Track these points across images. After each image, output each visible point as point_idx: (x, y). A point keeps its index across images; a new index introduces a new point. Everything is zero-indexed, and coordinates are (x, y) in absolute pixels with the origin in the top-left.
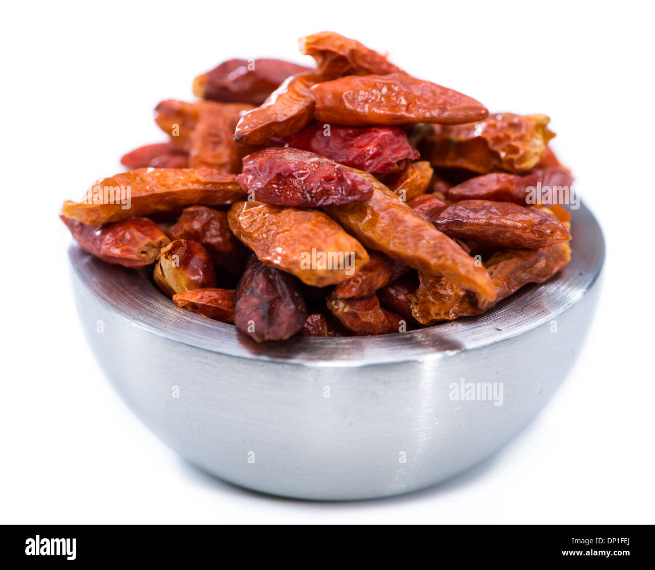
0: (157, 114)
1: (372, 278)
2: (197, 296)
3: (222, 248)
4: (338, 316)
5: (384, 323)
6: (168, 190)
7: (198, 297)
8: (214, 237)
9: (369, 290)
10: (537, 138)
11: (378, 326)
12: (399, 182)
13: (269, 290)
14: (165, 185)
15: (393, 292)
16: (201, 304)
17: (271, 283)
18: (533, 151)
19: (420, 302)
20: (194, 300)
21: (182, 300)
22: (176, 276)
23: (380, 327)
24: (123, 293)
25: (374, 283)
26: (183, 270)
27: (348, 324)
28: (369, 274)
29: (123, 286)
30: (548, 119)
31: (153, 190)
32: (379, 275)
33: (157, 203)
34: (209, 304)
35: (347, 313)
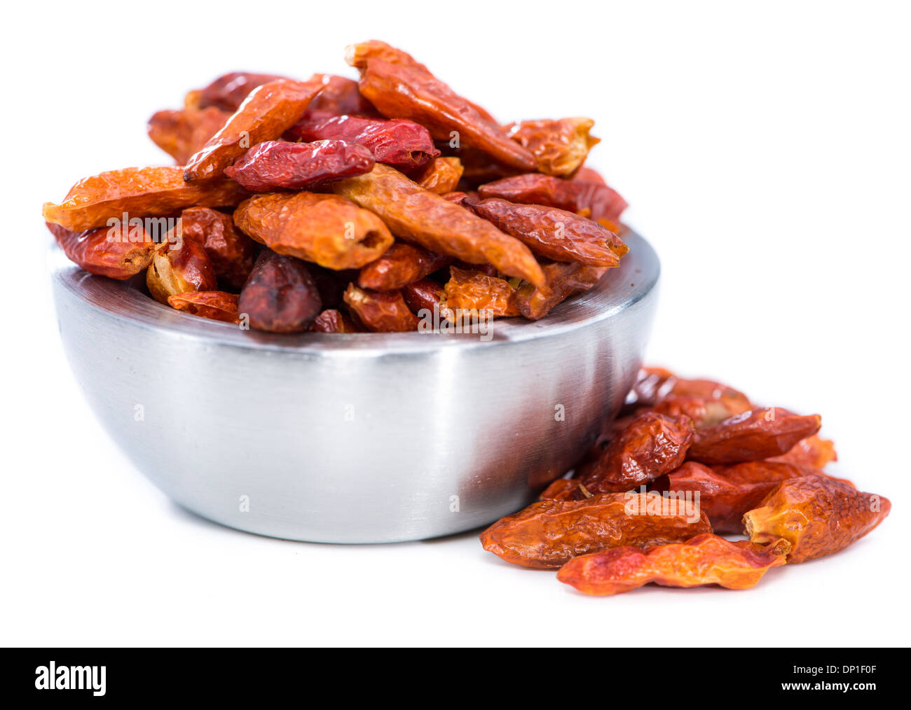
0: (150, 127)
1: (400, 268)
2: (195, 296)
3: (225, 254)
4: (356, 308)
5: (409, 320)
6: (163, 190)
7: (197, 298)
8: (217, 241)
9: (397, 282)
10: (579, 142)
11: (402, 322)
12: (425, 176)
13: (278, 278)
14: (159, 185)
15: (418, 291)
16: (201, 305)
17: (281, 273)
18: (574, 153)
19: (450, 296)
20: (192, 301)
21: (178, 300)
22: (172, 276)
23: (404, 324)
24: (112, 297)
25: (402, 274)
26: (180, 270)
27: (368, 319)
28: (397, 263)
29: (112, 291)
30: (592, 122)
31: (146, 189)
32: (407, 266)
33: (150, 205)
34: (210, 305)
35: (366, 305)
